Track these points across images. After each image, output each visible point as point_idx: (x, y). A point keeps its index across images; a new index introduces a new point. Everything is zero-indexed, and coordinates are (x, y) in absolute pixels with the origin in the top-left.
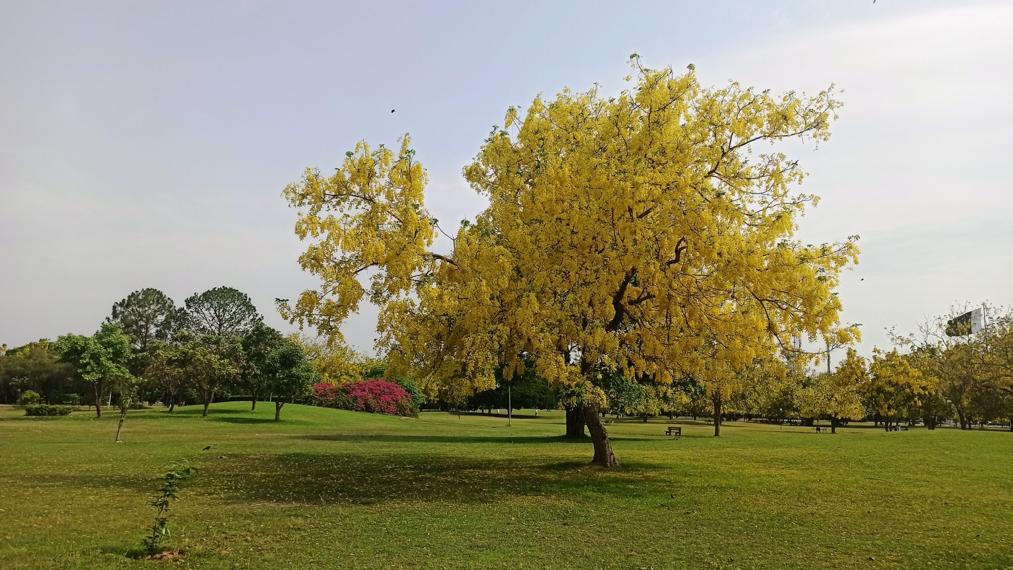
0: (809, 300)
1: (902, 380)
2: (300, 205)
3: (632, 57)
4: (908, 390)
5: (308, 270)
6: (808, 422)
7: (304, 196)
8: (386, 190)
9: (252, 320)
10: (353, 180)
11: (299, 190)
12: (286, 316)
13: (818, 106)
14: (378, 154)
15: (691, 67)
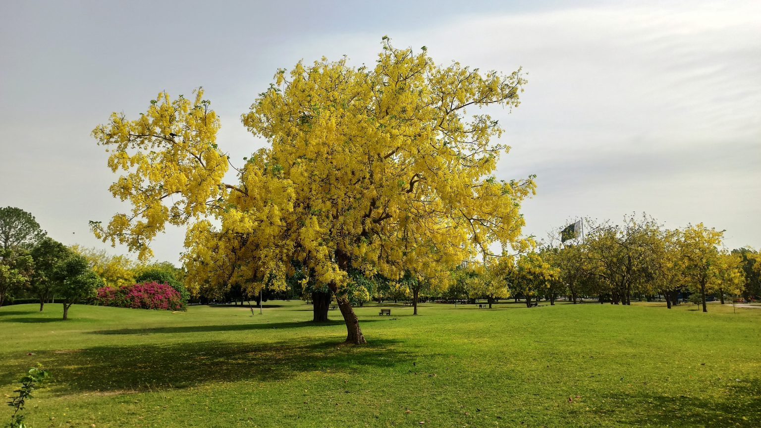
0: (506, 219)
1: (538, 270)
2: (107, 143)
3: (383, 39)
4: (541, 277)
5: (118, 197)
6: (472, 301)
7: (111, 136)
8: (184, 132)
9: (36, 235)
10: (155, 123)
11: (107, 131)
12: (99, 236)
13: (511, 82)
14: (178, 103)
15: (424, 48)
